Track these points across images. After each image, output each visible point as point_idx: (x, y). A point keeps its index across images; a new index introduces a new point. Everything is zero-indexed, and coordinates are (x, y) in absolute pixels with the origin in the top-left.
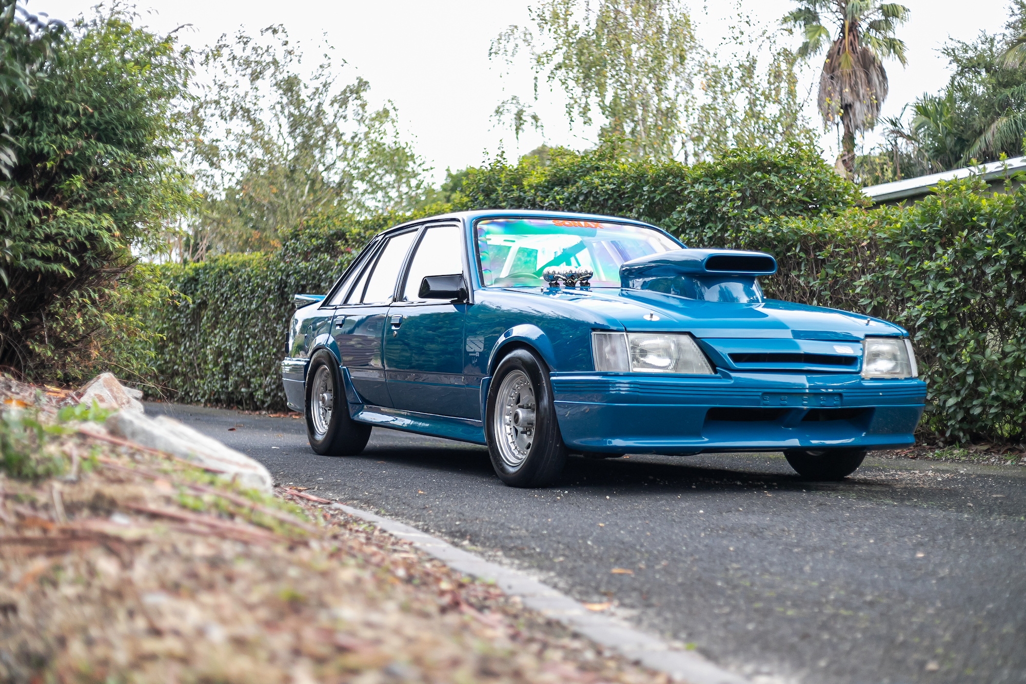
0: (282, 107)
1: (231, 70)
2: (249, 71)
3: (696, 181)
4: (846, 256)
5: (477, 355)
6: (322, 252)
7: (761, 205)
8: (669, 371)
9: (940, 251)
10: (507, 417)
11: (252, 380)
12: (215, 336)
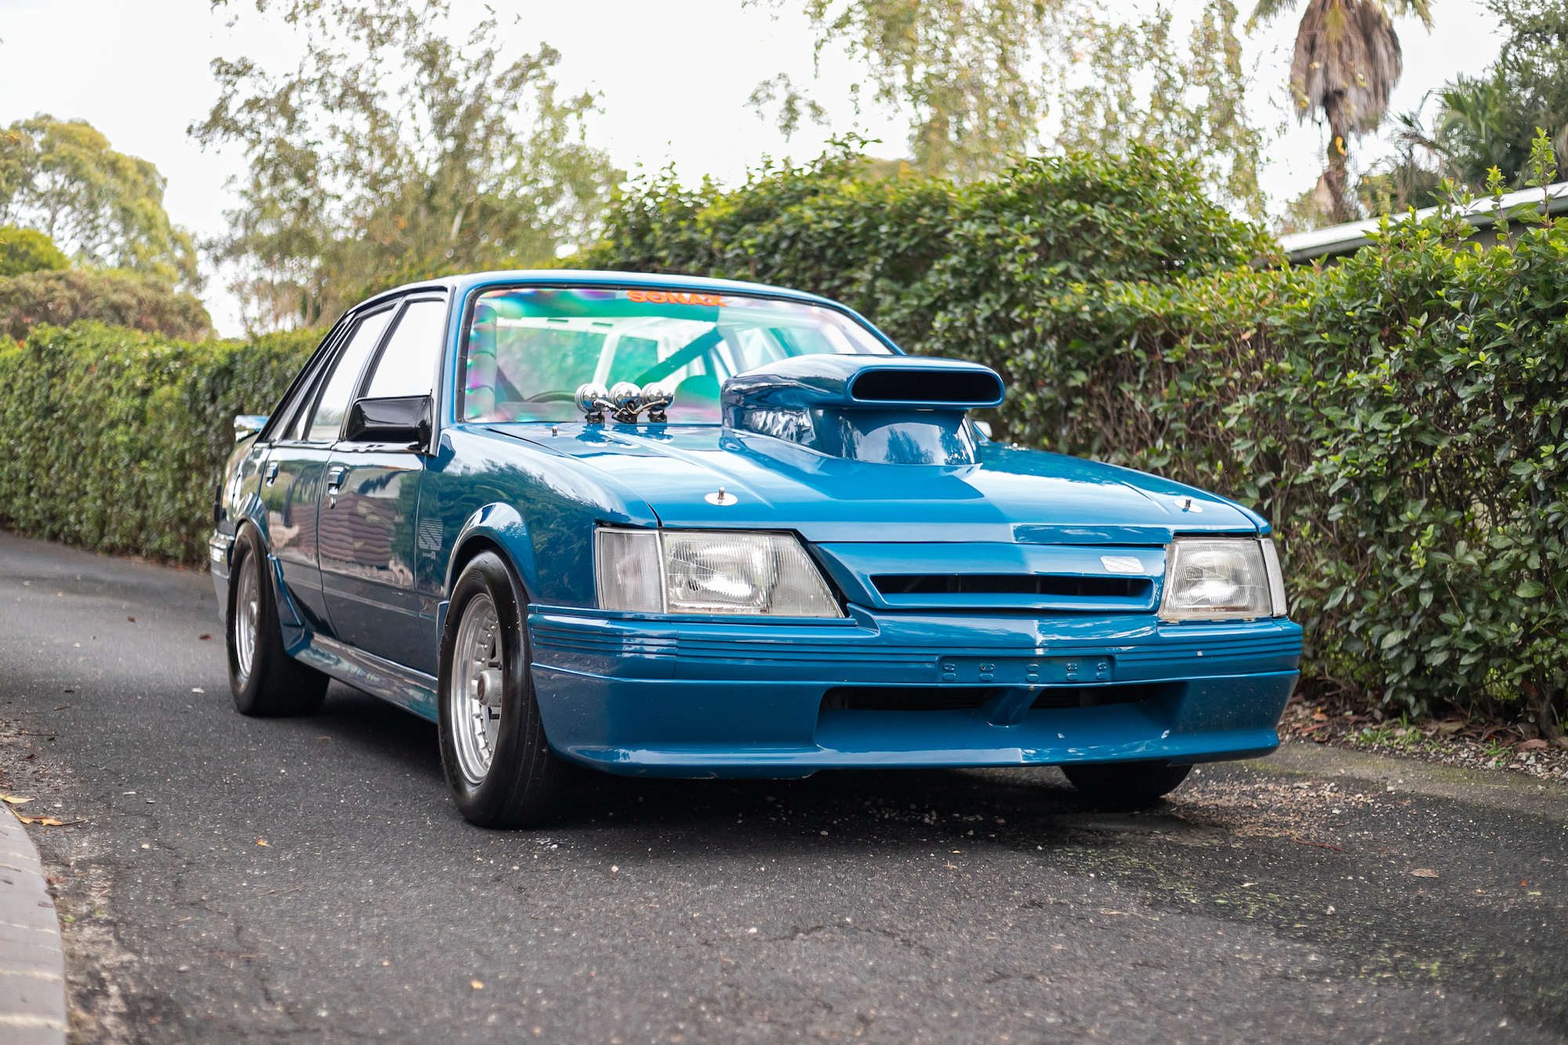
3: (967, 215)
4: (1217, 356)
5: (433, 556)
7: (1077, 262)
9: (1378, 352)
10: (472, 683)
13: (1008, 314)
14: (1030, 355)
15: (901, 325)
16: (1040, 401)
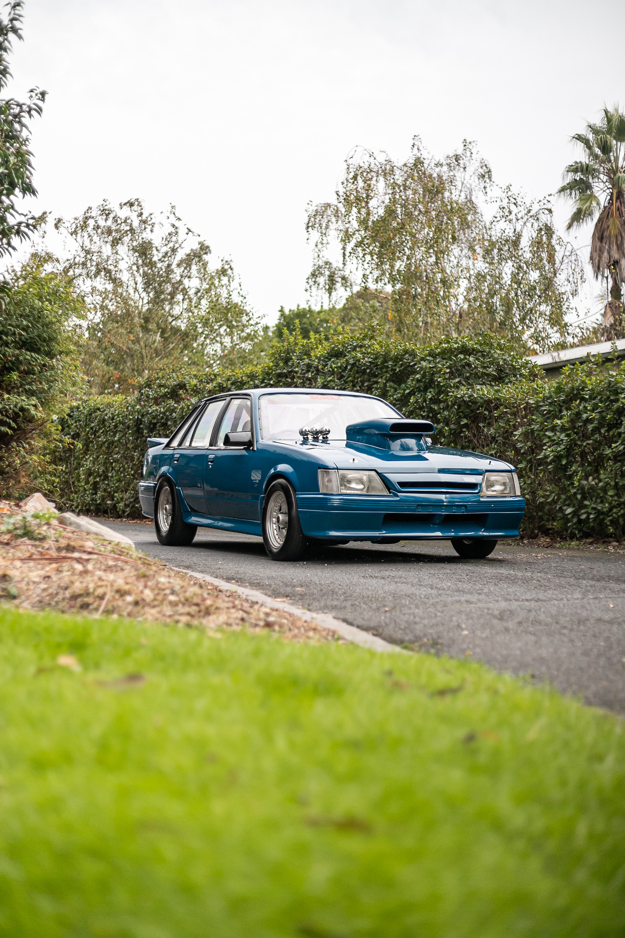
0: (138, 267)
1: (96, 238)
2: (111, 238)
3: (423, 359)
4: (513, 414)
5: (257, 481)
6: (169, 398)
7: (464, 378)
8: (364, 492)
9: (564, 413)
10: (274, 519)
11: (116, 494)
12: (86, 461)
13: (438, 397)
14: (446, 413)
15: (397, 401)
16: (450, 429)
